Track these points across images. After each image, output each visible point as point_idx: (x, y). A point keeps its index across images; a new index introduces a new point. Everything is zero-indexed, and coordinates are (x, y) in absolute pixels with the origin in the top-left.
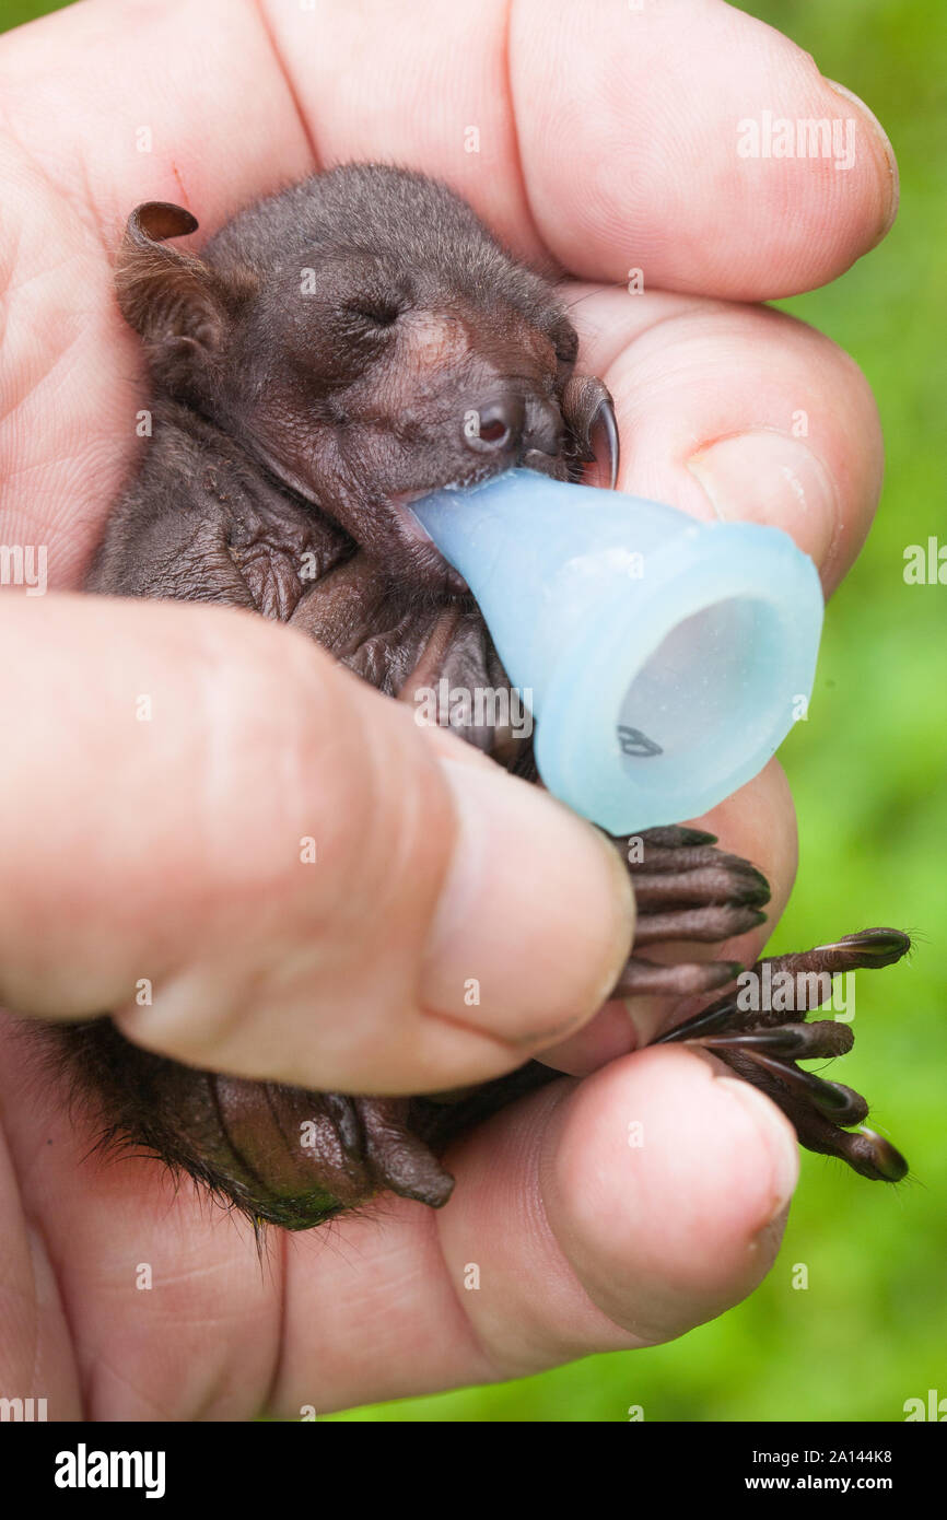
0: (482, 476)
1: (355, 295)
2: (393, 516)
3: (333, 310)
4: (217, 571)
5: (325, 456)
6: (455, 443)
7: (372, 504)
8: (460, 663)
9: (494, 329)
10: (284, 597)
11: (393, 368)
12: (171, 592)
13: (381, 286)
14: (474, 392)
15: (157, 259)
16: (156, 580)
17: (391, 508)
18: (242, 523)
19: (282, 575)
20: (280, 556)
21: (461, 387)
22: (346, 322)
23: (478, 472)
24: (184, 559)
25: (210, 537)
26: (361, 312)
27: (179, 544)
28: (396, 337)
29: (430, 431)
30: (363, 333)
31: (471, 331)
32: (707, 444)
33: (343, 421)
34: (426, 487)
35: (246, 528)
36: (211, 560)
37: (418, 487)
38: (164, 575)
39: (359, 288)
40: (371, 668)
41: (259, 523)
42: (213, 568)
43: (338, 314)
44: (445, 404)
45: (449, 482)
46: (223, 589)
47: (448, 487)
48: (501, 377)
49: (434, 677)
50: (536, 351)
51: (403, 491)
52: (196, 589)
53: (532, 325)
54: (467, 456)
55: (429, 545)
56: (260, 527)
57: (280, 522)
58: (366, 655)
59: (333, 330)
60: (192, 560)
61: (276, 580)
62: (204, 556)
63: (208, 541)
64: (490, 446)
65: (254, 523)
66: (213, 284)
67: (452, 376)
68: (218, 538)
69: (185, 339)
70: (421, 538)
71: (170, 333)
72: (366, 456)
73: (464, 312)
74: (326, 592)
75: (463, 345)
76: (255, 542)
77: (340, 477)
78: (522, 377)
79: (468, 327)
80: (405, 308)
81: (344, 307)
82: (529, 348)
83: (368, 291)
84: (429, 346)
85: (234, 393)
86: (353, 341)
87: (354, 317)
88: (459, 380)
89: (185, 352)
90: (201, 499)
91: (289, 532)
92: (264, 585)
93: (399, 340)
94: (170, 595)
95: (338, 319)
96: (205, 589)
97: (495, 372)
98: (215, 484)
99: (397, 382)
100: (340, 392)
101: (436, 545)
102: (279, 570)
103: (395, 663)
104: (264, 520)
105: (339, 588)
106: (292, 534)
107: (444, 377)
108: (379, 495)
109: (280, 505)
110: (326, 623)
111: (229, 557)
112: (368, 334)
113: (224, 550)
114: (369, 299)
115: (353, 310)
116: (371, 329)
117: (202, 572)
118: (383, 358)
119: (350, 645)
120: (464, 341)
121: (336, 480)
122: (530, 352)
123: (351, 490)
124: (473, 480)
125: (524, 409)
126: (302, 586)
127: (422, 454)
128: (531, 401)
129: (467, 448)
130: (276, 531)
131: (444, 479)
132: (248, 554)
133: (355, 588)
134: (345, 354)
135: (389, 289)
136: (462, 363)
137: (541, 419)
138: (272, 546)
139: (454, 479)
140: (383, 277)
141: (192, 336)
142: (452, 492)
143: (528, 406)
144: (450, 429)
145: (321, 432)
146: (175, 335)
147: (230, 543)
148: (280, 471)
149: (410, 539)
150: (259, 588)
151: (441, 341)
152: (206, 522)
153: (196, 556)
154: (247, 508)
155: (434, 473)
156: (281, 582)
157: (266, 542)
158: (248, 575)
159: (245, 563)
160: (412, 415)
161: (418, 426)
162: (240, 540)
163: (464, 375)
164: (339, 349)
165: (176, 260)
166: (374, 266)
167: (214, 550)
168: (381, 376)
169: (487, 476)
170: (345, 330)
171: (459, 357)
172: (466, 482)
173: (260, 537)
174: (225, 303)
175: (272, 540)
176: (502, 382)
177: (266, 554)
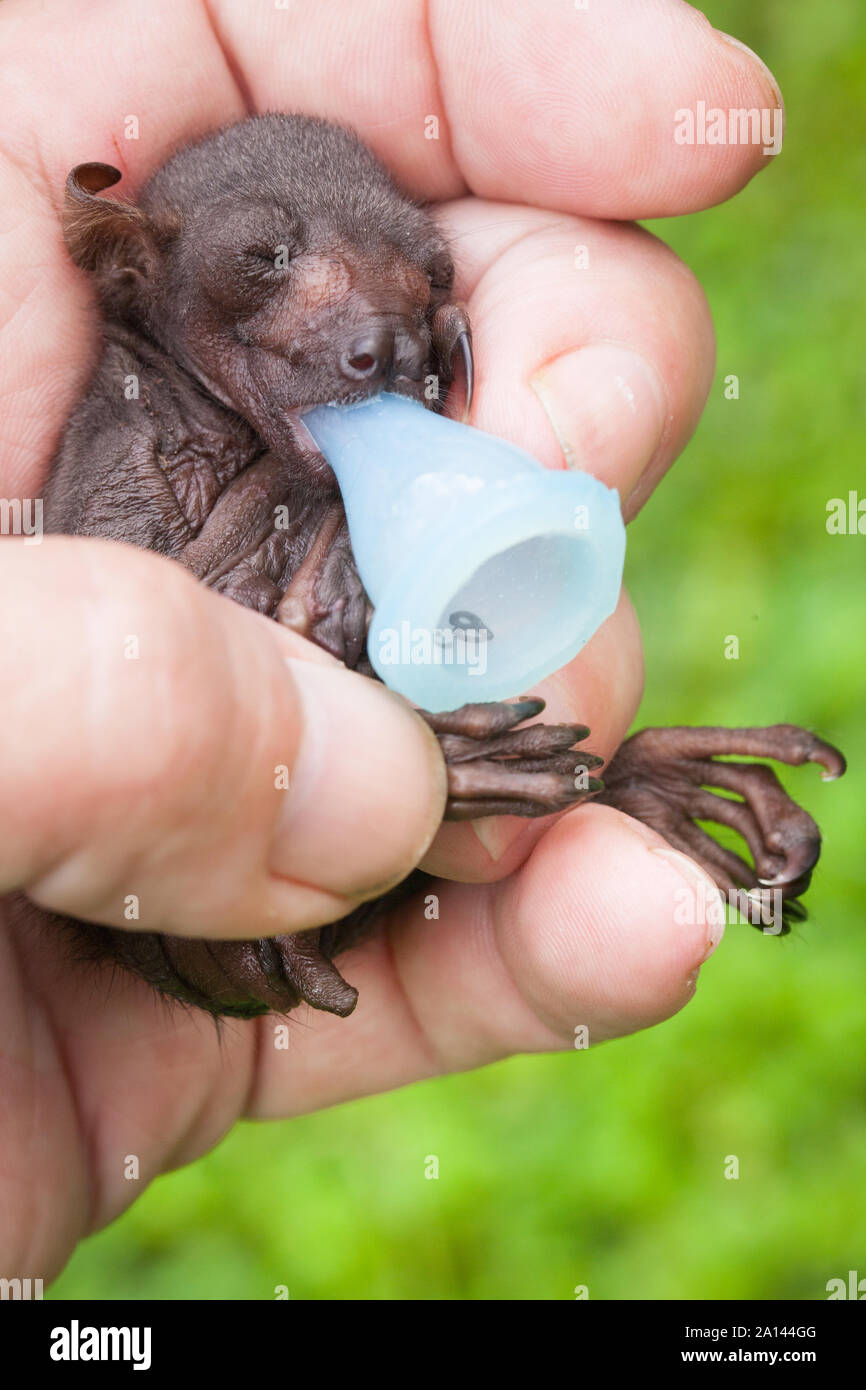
0: (355, 399)
1: (254, 243)
2: (289, 428)
3: (236, 255)
4: (148, 480)
5: (238, 369)
6: (332, 368)
7: (273, 416)
8: (339, 560)
9: (373, 269)
10: (204, 500)
11: (285, 304)
12: (109, 501)
13: (278, 234)
14: (351, 327)
15: (101, 210)
16: (97, 490)
17: (288, 420)
18: (172, 433)
19: (204, 479)
20: (203, 461)
21: (340, 322)
22: (247, 265)
23: (352, 395)
24: (120, 470)
25: (143, 450)
26: (260, 256)
27: (116, 457)
28: (289, 278)
29: (312, 359)
30: (261, 274)
31: (350, 273)
32: (551, 360)
33: (248, 345)
34: (312, 402)
35: (175, 438)
36: (142, 472)
37: (306, 403)
38: (104, 485)
39: (258, 236)
40: (271, 563)
41: (187, 434)
42: (144, 478)
43: (240, 258)
44: (325, 335)
45: (329, 400)
46: (152, 498)
47: (330, 404)
48: (375, 314)
49: (317, 574)
50: (410, 287)
51: (295, 406)
52: (130, 498)
53: (409, 261)
54: (342, 381)
55: (318, 455)
56: (187, 437)
57: (205, 431)
58: (266, 552)
59: (236, 271)
60: (128, 470)
61: (198, 483)
62: (136, 467)
63: (141, 454)
64: (360, 375)
65: (182, 434)
66: (148, 227)
67: (333, 312)
68: (149, 450)
69: (127, 270)
70: (311, 449)
71: (115, 266)
72: (267, 376)
73: (349, 255)
74: (239, 492)
75: (345, 285)
76: (180, 451)
77: (249, 390)
78: (394, 313)
79: (350, 268)
80: (297, 253)
81: (245, 252)
82: (404, 285)
83: (265, 239)
84: (315, 287)
85: (165, 316)
86: (253, 281)
87: (253, 261)
88: (338, 316)
89: (129, 280)
90: (135, 414)
91: (212, 440)
92: (188, 487)
93: (291, 282)
94: (108, 505)
95: (240, 264)
96: (137, 498)
97: (371, 309)
98: (148, 401)
99: (289, 315)
100: (246, 321)
101: (323, 455)
102: (202, 474)
103: (293, 553)
104: (191, 431)
105: (249, 488)
106: (214, 442)
107: (326, 313)
108: (276, 409)
109: (205, 414)
110: (236, 524)
111: (158, 466)
112: (266, 275)
113: (155, 460)
114: (267, 246)
115: (253, 255)
116: (268, 271)
117: (135, 482)
118: (278, 296)
119: (254, 543)
120: (345, 282)
121: (246, 392)
122: (404, 288)
123: (257, 401)
124: (348, 400)
125: (393, 342)
126: (220, 486)
127: (307, 376)
128: (399, 334)
129: (342, 376)
130: (201, 439)
131: (326, 397)
132: (176, 461)
133: (263, 487)
134: (247, 291)
135: (284, 236)
136: (343, 301)
137: (408, 350)
138: (196, 452)
139: (334, 398)
140: (279, 226)
141: (133, 266)
142: (332, 408)
143: (398, 340)
144: (328, 357)
145: (233, 350)
146: (119, 268)
147: (160, 451)
148: (205, 380)
149: (303, 449)
150: (183, 491)
151: (325, 282)
152: (138, 436)
153: (130, 467)
154: (177, 420)
155: (318, 392)
156: (202, 486)
157: (190, 449)
158: (175, 481)
159: (173, 469)
160: (297, 344)
161: (303, 354)
162: (170, 448)
163: (343, 312)
164: (242, 288)
165: (116, 209)
166: (272, 215)
167: (145, 461)
168: (277, 311)
169: (359, 398)
170: (246, 272)
171: (340, 297)
172: (343, 402)
173: (187, 444)
174: (158, 244)
175: (196, 447)
176: (375, 318)
177: (191, 460)
